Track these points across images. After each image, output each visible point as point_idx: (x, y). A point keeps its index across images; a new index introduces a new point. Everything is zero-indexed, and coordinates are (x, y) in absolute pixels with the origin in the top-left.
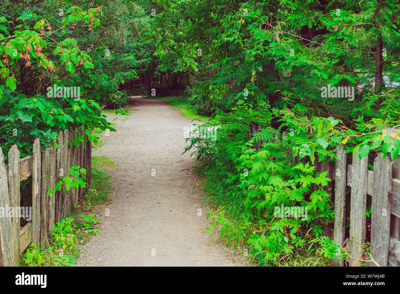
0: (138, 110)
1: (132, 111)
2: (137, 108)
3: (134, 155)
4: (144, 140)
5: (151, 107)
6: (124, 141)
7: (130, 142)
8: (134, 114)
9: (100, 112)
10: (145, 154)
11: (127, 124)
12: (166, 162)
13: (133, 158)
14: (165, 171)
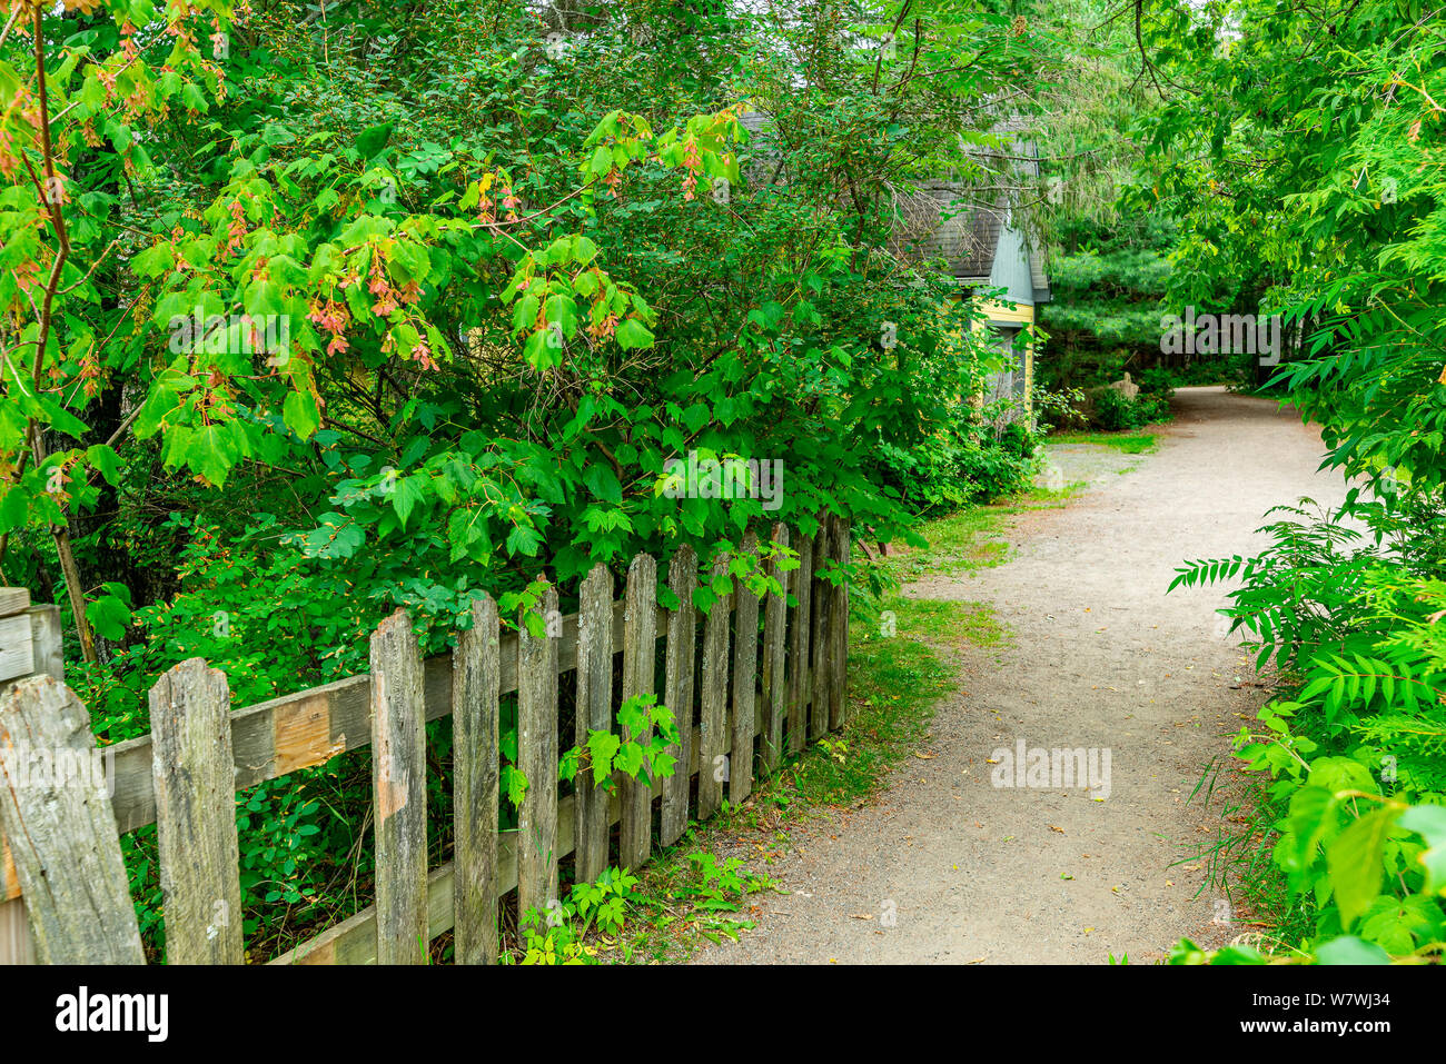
0: (1191, 436)
1: (1168, 440)
2: (1191, 428)
3: (1086, 606)
4: (1153, 552)
5: (1241, 427)
6: (1082, 551)
7: (1099, 556)
8: (1172, 449)
9: (1031, 445)
10: (1126, 605)
11: (1125, 487)
12: (1191, 644)
13: (1078, 619)
14: (1170, 681)
